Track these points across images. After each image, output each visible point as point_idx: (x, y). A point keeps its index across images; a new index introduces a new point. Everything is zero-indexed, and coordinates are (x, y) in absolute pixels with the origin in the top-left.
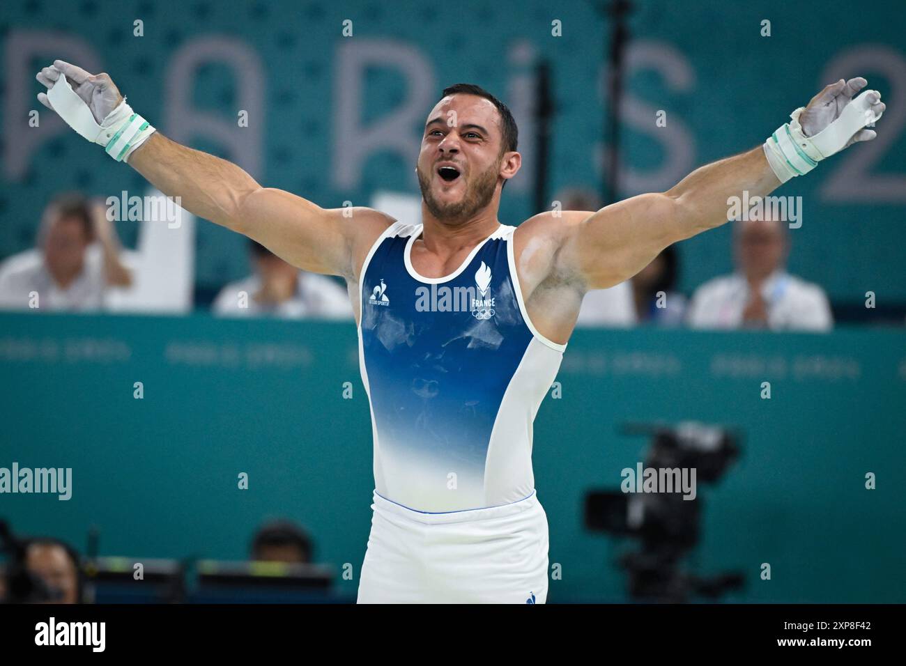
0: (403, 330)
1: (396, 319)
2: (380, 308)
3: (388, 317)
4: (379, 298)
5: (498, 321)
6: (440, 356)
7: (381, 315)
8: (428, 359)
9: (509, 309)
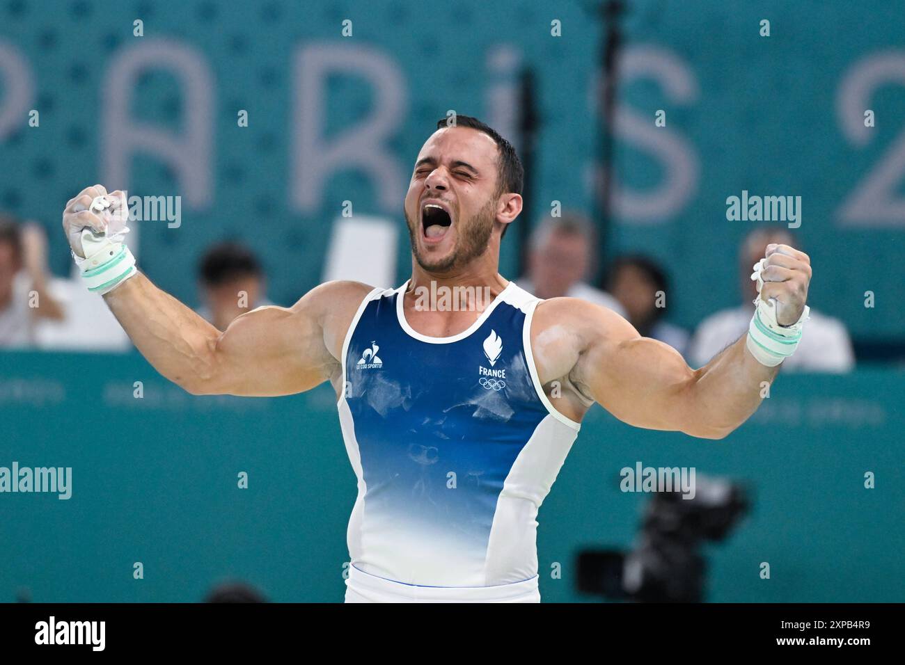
0: (398, 393)
1: (390, 382)
2: (371, 372)
3: (380, 379)
4: (369, 360)
5: (508, 394)
6: (441, 423)
7: (372, 378)
8: (427, 423)
9: (522, 385)
